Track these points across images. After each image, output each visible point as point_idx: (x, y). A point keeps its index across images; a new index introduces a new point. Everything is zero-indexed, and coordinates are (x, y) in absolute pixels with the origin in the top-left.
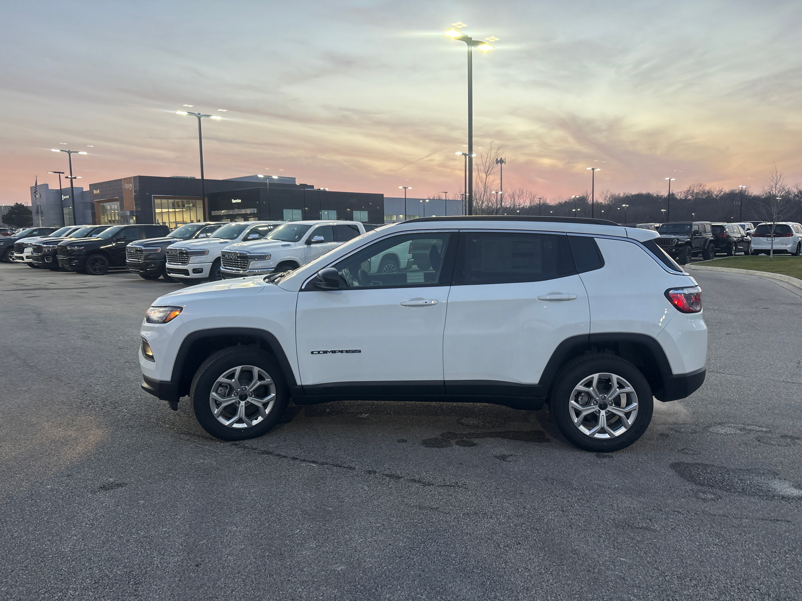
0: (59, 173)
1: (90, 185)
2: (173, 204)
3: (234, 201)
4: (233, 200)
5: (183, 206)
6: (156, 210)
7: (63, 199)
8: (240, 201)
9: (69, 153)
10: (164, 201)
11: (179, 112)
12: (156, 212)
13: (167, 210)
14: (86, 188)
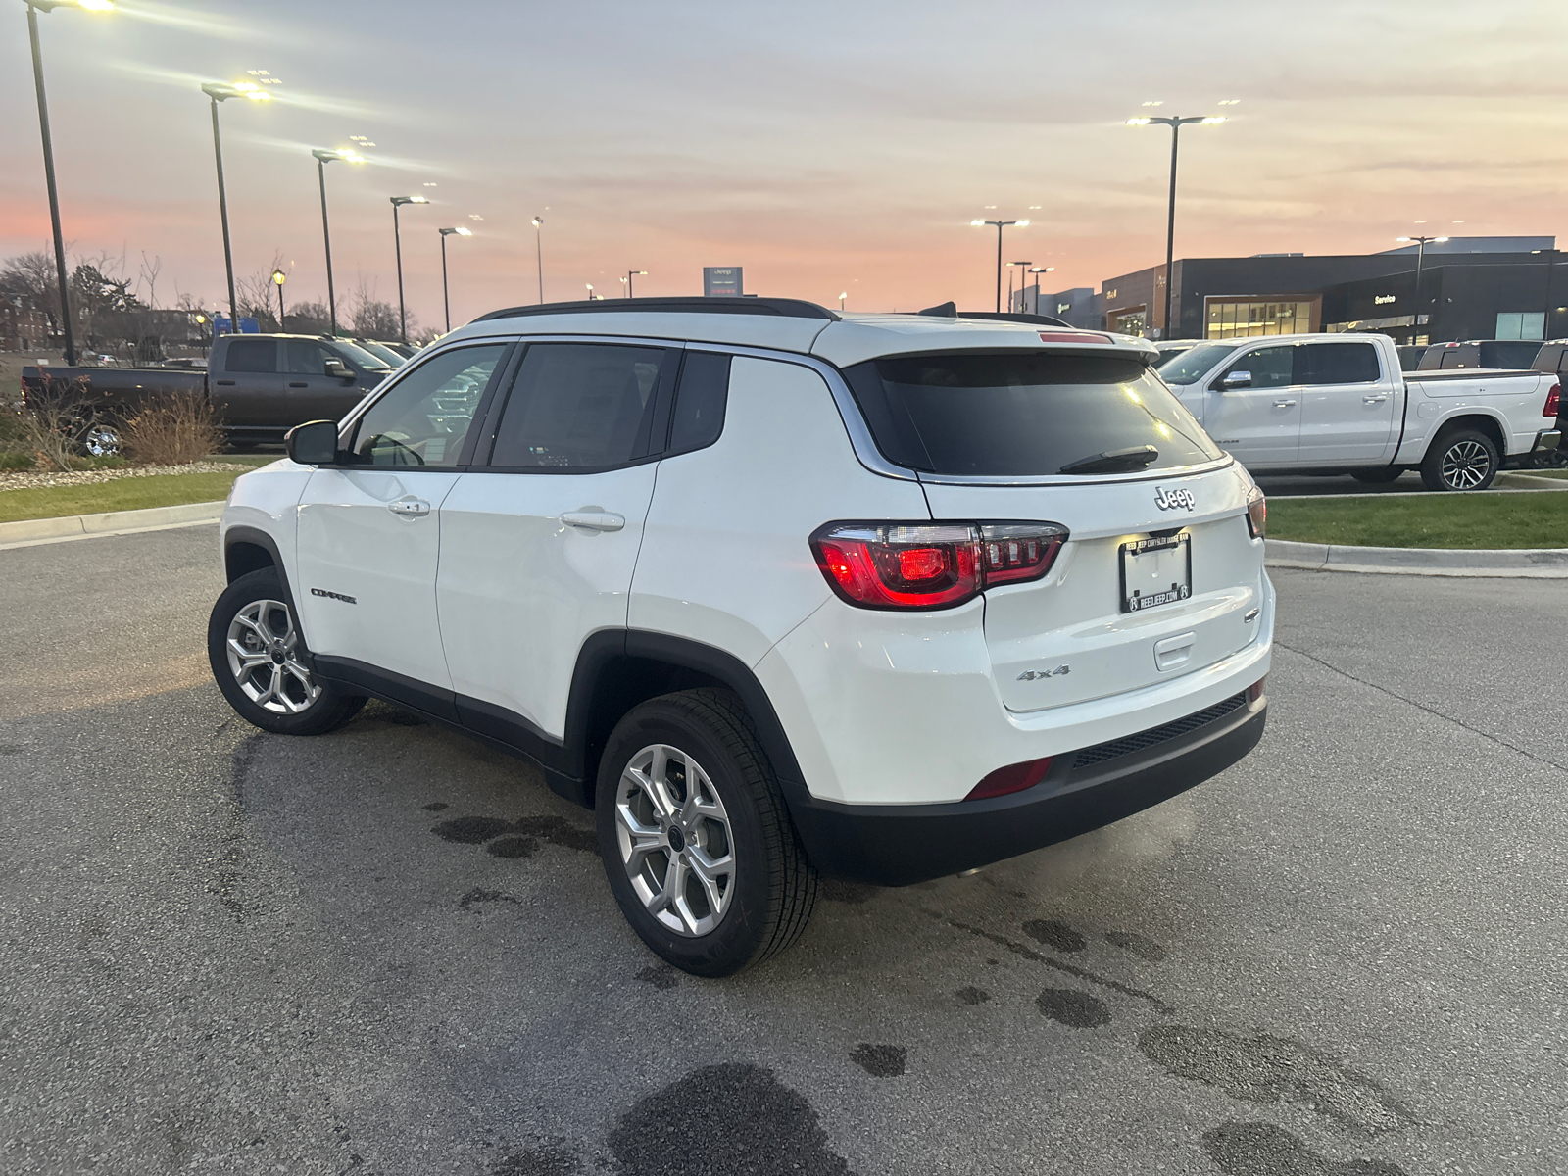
0: (1024, 263)
1: (1104, 283)
2: (1253, 313)
3: (1379, 300)
4: (1377, 298)
5: (1272, 316)
6: (1210, 325)
7: (1060, 312)
8: (1393, 299)
9: (1000, 224)
10: (1229, 308)
11: (1133, 122)
12: (1210, 329)
13: (1245, 325)
14: (1098, 291)
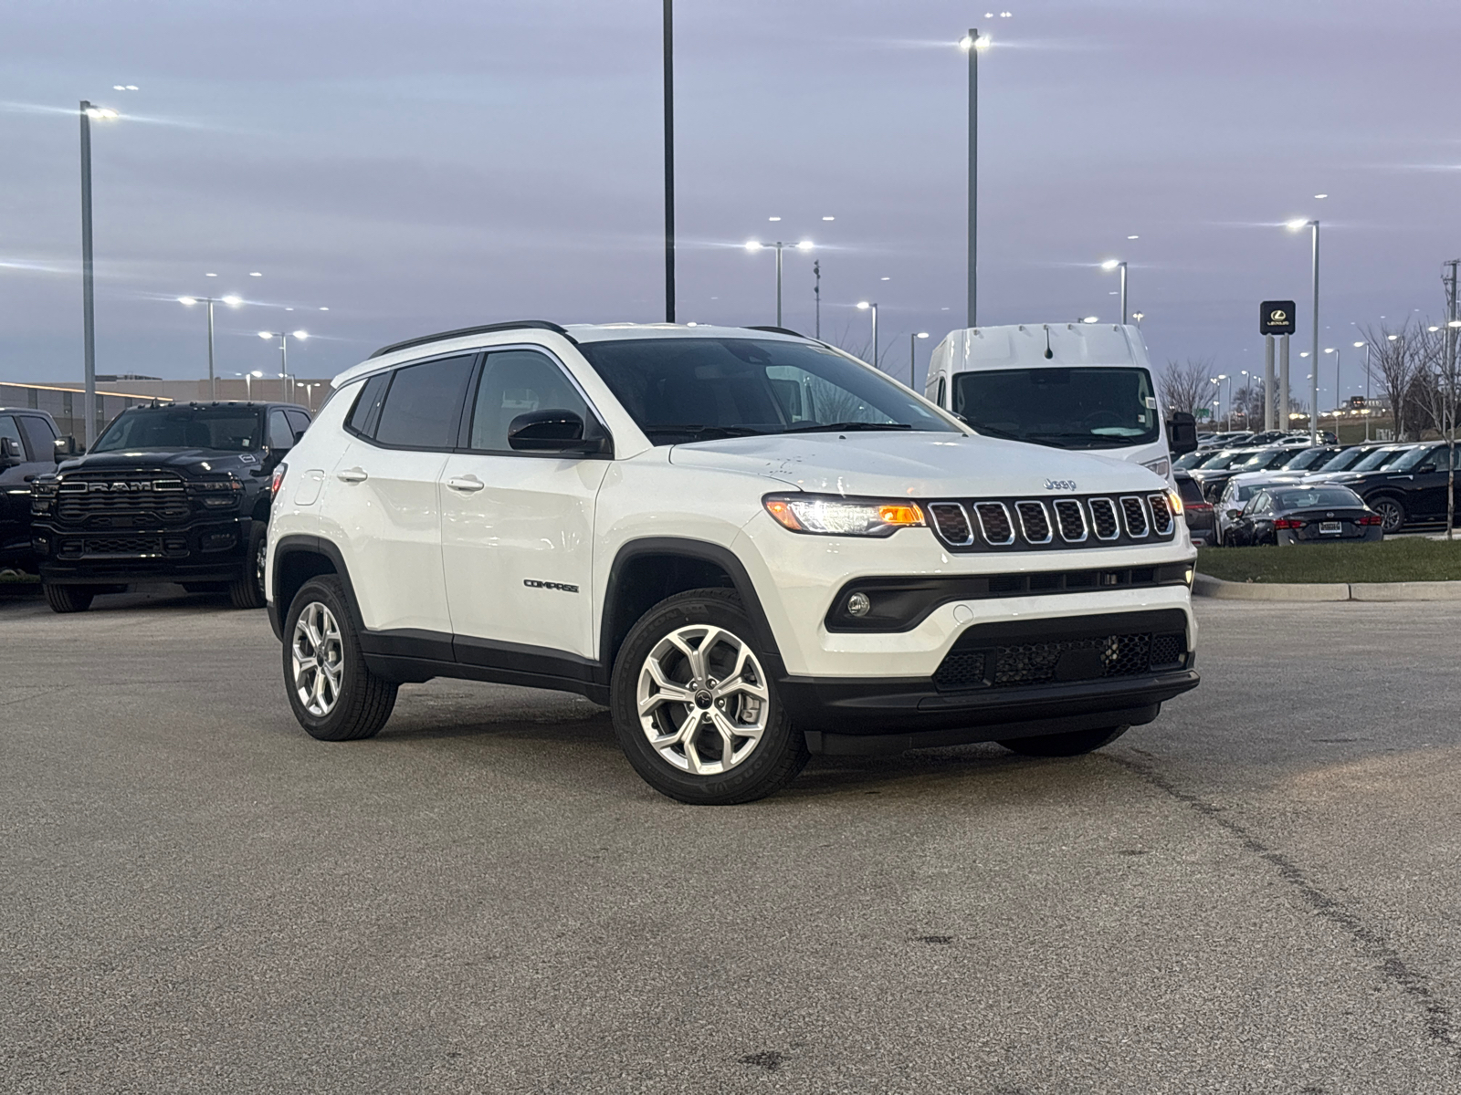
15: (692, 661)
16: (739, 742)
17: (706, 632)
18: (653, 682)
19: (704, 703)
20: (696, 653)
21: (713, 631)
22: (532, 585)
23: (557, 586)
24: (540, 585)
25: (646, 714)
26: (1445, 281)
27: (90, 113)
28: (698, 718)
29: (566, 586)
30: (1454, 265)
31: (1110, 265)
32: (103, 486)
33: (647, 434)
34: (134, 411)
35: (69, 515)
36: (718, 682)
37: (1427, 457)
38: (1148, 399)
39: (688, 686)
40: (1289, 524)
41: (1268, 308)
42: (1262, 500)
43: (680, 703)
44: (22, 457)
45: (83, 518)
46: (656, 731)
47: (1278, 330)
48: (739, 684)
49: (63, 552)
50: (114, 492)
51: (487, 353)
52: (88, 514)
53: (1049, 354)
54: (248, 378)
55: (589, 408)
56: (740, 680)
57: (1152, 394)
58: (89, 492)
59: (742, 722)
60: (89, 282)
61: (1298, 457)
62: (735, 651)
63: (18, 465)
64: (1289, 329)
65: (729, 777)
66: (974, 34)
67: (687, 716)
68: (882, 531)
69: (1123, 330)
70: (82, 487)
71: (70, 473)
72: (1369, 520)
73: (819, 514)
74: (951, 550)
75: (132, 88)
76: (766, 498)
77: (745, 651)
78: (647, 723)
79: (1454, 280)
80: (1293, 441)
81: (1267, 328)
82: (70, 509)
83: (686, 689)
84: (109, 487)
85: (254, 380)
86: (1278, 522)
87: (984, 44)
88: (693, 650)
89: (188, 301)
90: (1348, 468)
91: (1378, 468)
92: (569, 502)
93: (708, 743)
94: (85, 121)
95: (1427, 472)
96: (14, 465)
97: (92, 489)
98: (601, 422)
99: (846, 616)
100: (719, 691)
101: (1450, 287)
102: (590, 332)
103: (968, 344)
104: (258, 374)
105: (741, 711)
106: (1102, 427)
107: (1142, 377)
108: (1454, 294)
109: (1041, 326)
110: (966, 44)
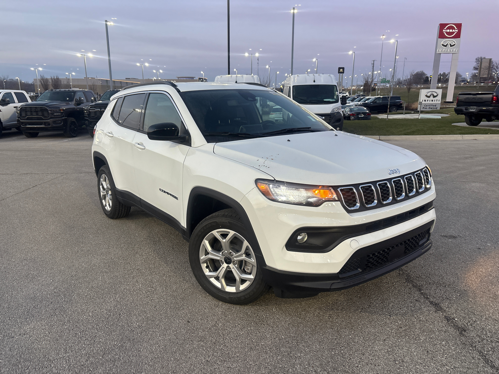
15: (223, 245)
16: (243, 281)
17: (229, 232)
18: (206, 250)
19: (228, 261)
20: (224, 240)
21: (232, 233)
22: (162, 191)
23: (171, 194)
24: (165, 192)
25: (204, 263)
26: (372, 64)
27: (108, 23)
28: (225, 268)
29: (173, 196)
30: (374, 61)
31: (314, 60)
32: (99, 110)
33: (205, 136)
34: (109, 91)
35: (93, 116)
36: (234, 254)
37: (375, 100)
38: (336, 92)
39: (221, 253)
40: (353, 115)
41: (340, 68)
42: (347, 109)
43: (218, 260)
44: (85, 101)
45: (95, 117)
46: (207, 270)
47: (341, 73)
48: (244, 257)
49: (91, 125)
50: (102, 111)
51: (150, 93)
52: (97, 116)
53: (314, 81)
54: (153, 79)
55: (182, 121)
56: (244, 255)
57: (337, 91)
58: (96, 111)
59: (245, 272)
60: (110, 60)
61: (349, 99)
62: (242, 243)
63: (84, 103)
64: (343, 73)
65: (239, 295)
66: (294, 9)
67: (221, 266)
68: (315, 202)
69: (331, 76)
70: (95, 110)
71: (92, 107)
72: (369, 114)
73: (283, 193)
74: (349, 212)
75: (115, 19)
76: (257, 181)
77: (246, 243)
78: (204, 266)
79: (374, 64)
80: (343, 94)
81: (339, 72)
82: (92, 115)
83: (220, 254)
84: (101, 110)
85: (154, 79)
86: (351, 114)
87: (296, 11)
88: (223, 239)
89: (138, 64)
90: (359, 101)
91: (365, 101)
92: (173, 162)
93: (230, 278)
94: (106, 25)
95: (375, 102)
96: (82, 103)
97: (97, 110)
98: (186, 128)
99: (297, 244)
100: (235, 258)
101: (373, 65)
102: (185, 87)
103: (296, 78)
104: (155, 78)
105: (244, 267)
106: (326, 99)
107: (335, 87)
108: (373, 67)
109: (312, 74)
110: (292, 11)
